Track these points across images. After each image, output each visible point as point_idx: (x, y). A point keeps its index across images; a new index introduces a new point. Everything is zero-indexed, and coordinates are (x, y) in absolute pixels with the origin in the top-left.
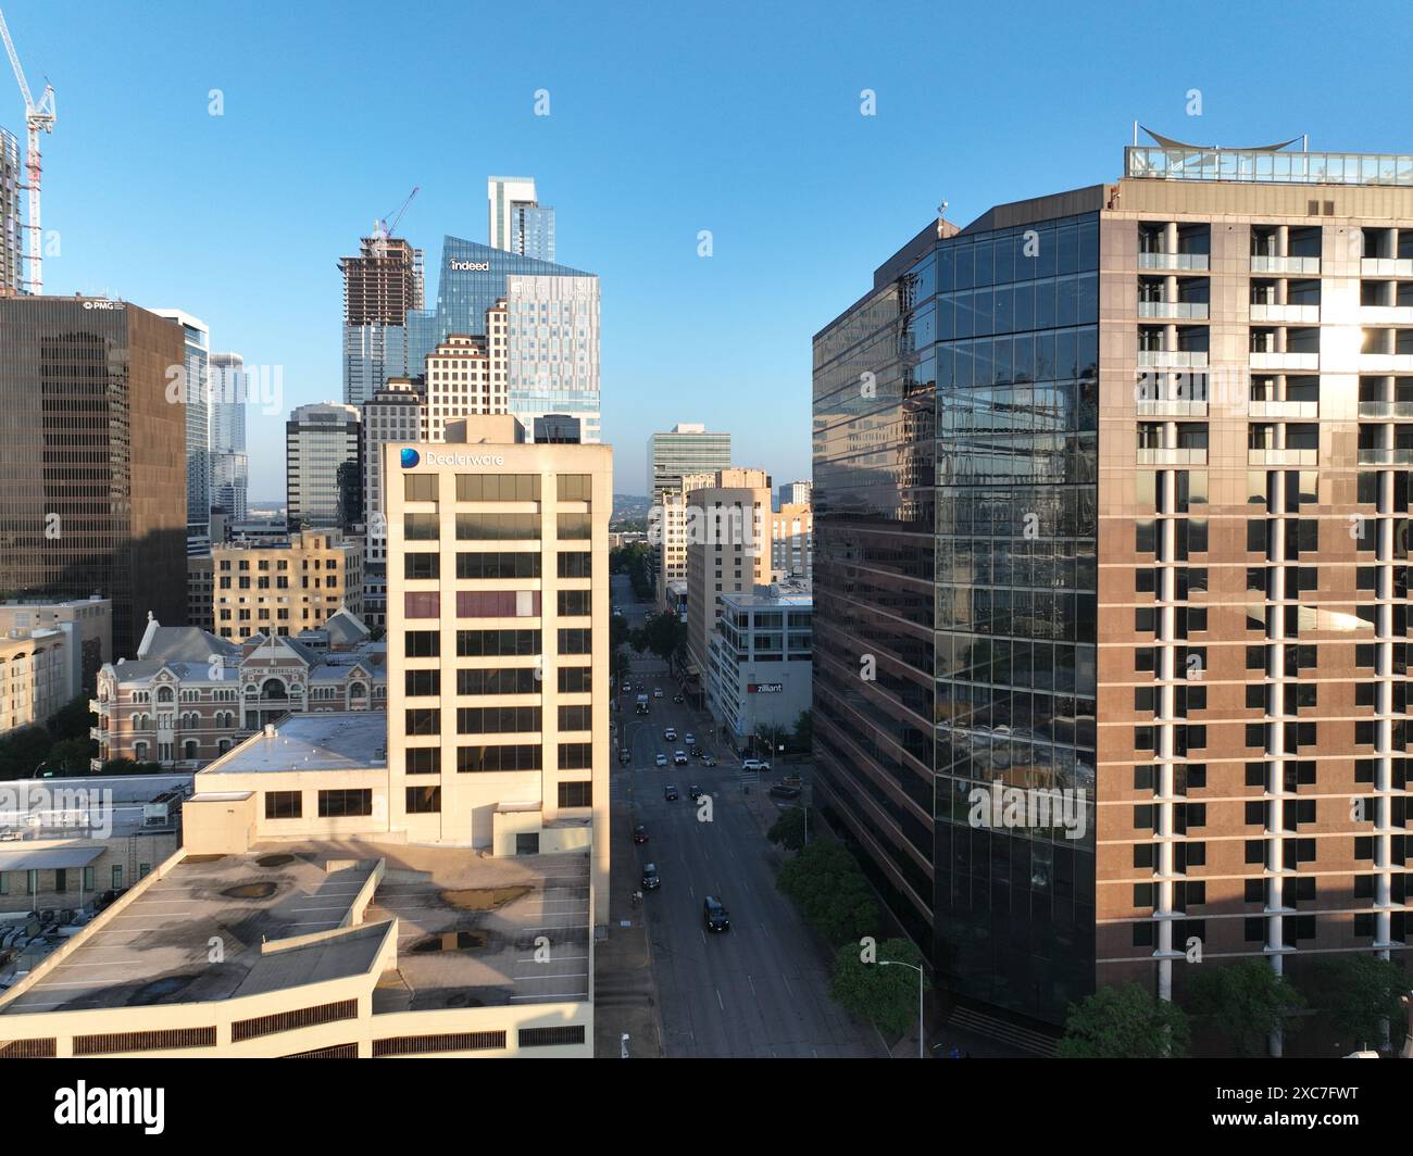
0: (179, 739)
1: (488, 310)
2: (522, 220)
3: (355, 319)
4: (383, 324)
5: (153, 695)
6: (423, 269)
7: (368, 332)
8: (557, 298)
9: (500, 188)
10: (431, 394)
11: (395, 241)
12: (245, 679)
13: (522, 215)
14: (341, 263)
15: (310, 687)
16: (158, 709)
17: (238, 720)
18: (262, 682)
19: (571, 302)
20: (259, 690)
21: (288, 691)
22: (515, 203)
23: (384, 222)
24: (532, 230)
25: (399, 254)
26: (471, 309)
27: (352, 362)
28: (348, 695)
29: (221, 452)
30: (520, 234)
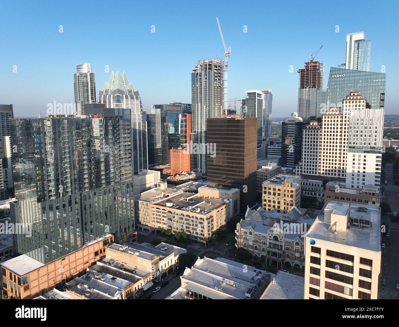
0: (253, 245)
1: (343, 100)
2: (358, 47)
3: (302, 86)
4: (310, 88)
5: (248, 233)
6: (323, 69)
7: (306, 91)
8: (367, 116)
9: (351, 37)
10: (323, 126)
11: (315, 62)
12: (269, 235)
13: (358, 45)
14: (299, 71)
15: (285, 240)
16: (249, 236)
17: (267, 244)
18: (273, 236)
19: (373, 117)
20: (272, 238)
21: (279, 240)
22: (356, 41)
23: (312, 55)
24: (362, 49)
25: (316, 66)
26: (338, 89)
27: (300, 100)
28: (295, 245)
29: (266, 116)
30: (357, 51)
